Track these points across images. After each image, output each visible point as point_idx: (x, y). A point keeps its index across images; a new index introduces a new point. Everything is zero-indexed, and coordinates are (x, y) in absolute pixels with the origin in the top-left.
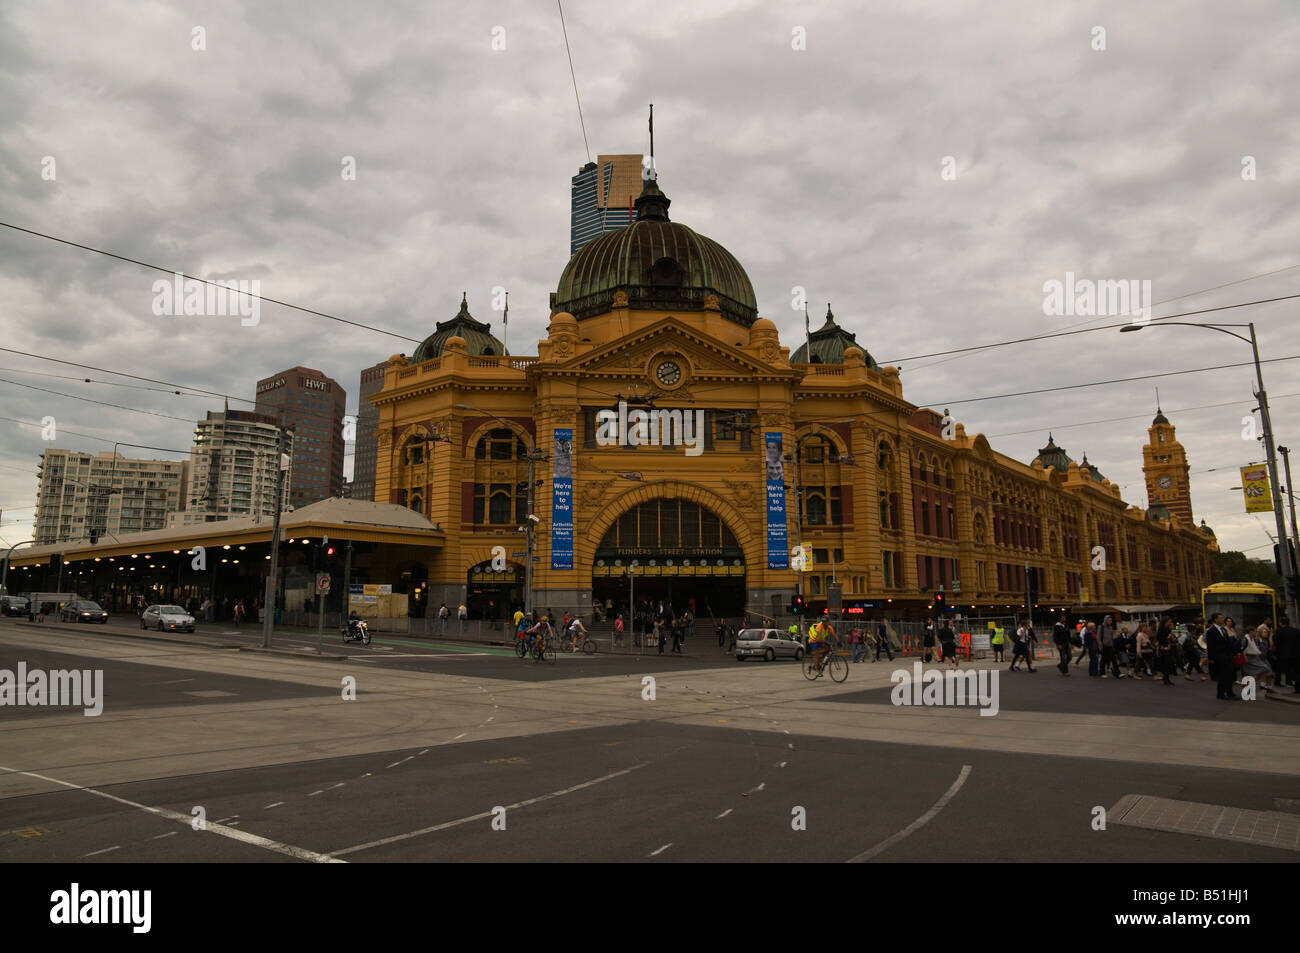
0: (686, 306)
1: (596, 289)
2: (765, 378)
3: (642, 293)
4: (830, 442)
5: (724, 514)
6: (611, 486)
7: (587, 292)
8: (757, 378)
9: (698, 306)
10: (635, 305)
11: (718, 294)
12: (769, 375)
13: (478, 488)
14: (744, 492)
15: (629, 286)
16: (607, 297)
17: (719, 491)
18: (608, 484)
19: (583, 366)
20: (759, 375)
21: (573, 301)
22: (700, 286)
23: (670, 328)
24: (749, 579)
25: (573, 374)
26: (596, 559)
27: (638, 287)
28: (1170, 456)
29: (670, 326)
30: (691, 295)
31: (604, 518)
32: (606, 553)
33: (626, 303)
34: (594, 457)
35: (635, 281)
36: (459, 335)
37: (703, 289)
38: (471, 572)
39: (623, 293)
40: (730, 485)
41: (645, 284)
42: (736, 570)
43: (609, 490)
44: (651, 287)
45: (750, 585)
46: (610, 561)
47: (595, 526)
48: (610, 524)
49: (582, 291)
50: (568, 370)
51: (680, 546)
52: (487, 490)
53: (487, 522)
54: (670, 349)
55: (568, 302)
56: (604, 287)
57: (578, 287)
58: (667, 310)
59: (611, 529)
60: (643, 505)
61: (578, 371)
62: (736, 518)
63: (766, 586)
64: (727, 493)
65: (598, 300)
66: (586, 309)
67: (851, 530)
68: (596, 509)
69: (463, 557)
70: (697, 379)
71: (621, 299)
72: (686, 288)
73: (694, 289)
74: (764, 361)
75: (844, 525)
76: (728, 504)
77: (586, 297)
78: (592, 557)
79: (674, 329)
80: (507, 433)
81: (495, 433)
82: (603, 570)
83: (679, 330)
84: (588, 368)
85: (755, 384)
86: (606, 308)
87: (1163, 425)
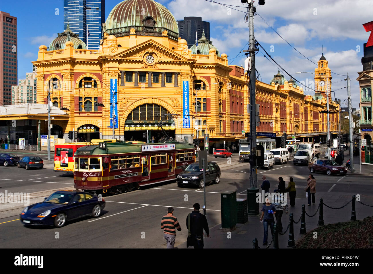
0: (156, 34)
1: (122, 26)
2: (183, 62)
3: (140, 29)
4: (204, 83)
5: (168, 109)
6: (130, 99)
7: (119, 27)
8: (180, 62)
9: (160, 34)
10: (138, 33)
11: (167, 29)
12: (185, 61)
13: (80, 98)
14: (175, 102)
15: (135, 26)
16: (127, 30)
17: (167, 101)
18: (129, 99)
19: (120, 57)
20: (181, 61)
21: (113, 29)
22: (161, 27)
23: (151, 43)
24: (176, 131)
25: (117, 59)
26: (125, 124)
27: (139, 27)
28: (325, 73)
29: (151, 42)
30: (158, 30)
31: (128, 110)
32: (128, 123)
33: (135, 33)
34: (125, 89)
35: (138, 24)
36: (69, 40)
37: (162, 28)
38: (79, 129)
39: (134, 29)
40: (171, 99)
41: (141, 25)
42: (172, 128)
43: (129, 101)
44: (144, 27)
45: (177, 133)
46: (130, 125)
47: (125, 113)
48: (130, 112)
49: (117, 25)
50: (115, 58)
51: (154, 120)
52: (83, 99)
53: (83, 111)
54: (150, 50)
55: (111, 29)
56: (126, 26)
57: (115, 24)
58: (150, 36)
59: (130, 114)
60: (141, 106)
61: (119, 58)
62: (172, 111)
63: (183, 133)
64: (170, 102)
65: (124, 30)
66: (118, 33)
67: (210, 113)
68: (125, 107)
69: (75, 124)
70: (160, 62)
71: (133, 31)
72: (156, 28)
73: (159, 28)
74: (183, 56)
75: (207, 112)
76: (170, 105)
77: (119, 28)
78: (124, 124)
79: (152, 44)
80: (90, 79)
81: (86, 78)
82: (127, 128)
83: (154, 44)
84: (122, 57)
85: (180, 64)
86: (127, 34)
87: (323, 61)
